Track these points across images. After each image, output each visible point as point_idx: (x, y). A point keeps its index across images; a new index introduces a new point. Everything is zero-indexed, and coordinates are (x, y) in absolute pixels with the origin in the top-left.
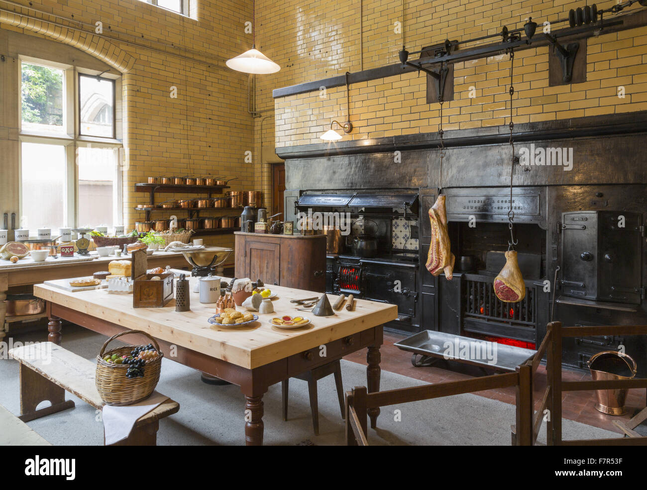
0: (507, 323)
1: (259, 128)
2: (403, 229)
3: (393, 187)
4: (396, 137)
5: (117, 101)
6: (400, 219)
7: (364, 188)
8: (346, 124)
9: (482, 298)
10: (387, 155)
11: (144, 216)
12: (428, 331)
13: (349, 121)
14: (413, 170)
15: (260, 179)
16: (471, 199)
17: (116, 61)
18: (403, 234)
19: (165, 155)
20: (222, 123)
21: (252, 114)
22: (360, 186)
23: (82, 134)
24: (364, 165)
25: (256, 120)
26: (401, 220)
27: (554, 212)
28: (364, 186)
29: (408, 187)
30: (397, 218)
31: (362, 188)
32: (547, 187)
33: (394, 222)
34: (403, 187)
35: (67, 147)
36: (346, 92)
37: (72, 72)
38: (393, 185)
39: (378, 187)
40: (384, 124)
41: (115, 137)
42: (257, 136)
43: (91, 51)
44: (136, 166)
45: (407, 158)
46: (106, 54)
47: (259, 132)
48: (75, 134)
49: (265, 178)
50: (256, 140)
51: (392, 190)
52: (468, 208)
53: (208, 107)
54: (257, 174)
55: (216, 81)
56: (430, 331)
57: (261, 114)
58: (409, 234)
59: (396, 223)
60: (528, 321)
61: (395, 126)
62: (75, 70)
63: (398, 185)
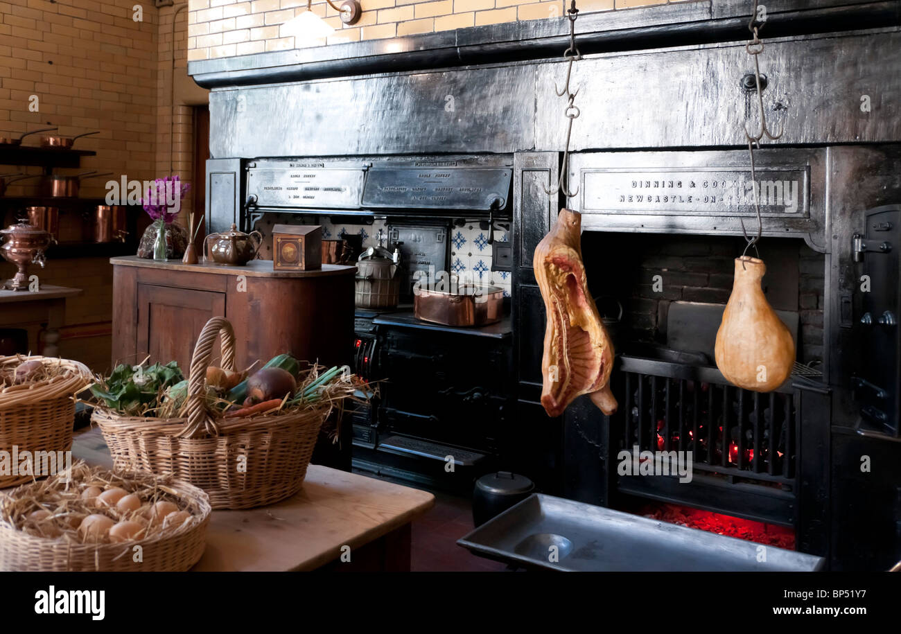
0: (722, 476)
1: (169, 29)
2: (475, 249)
3: (453, 151)
4: (462, 32)
6: (467, 225)
7: (387, 152)
8: (345, 4)
9: (660, 415)
12: (540, 496)
14: (500, 109)
15: (167, 138)
16: (638, 178)
18: (474, 261)
22: (378, 148)
24: (385, 99)
25: (162, 12)
26: (471, 228)
27: (844, 209)
28: (385, 148)
29: (488, 150)
30: (462, 223)
31: (382, 151)
32: (828, 148)
33: (455, 233)
34: (476, 150)
38: (453, 146)
39: (418, 151)
40: (433, 1)
42: (164, 47)
45: (487, 83)
47: (169, 37)
50: (161, 56)
51: (450, 158)
52: (631, 200)
54: (162, 129)
56: (546, 497)
58: (488, 263)
59: (459, 235)
60: (774, 474)
61: (460, 5)
63: (463, 145)
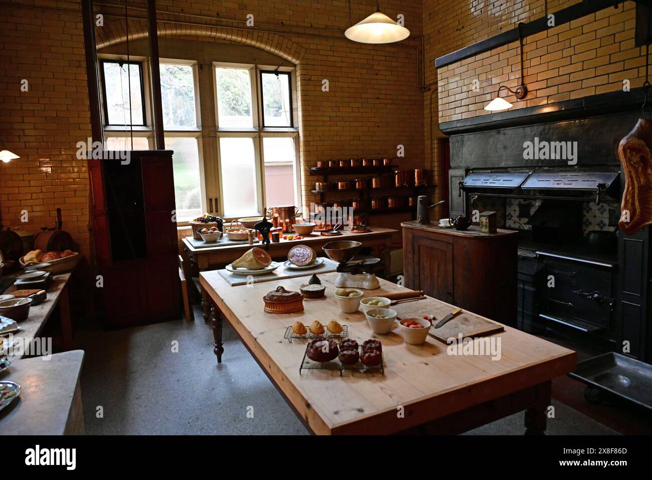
1: (428, 102)
4: (586, 99)
5: (293, 92)
8: (518, 89)
10: (575, 123)
11: (318, 198)
13: (523, 84)
15: (430, 156)
17: (289, 54)
19: (335, 138)
20: (390, 101)
21: (421, 88)
22: (538, 163)
23: (265, 125)
25: (425, 94)
29: (604, 163)
31: (540, 164)
34: (596, 163)
35: (254, 138)
36: (519, 49)
37: (255, 70)
38: (582, 161)
39: (561, 164)
40: (569, 82)
41: (292, 126)
42: (427, 111)
43: (268, 48)
44: (310, 151)
46: (280, 50)
47: (429, 106)
48: (259, 126)
49: (435, 155)
50: (425, 116)
53: (376, 87)
54: (428, 151)
55: (383, 58)
57: (431, 87)
61: (585, 84)
62: (256, 68)
63: (588, 160)
